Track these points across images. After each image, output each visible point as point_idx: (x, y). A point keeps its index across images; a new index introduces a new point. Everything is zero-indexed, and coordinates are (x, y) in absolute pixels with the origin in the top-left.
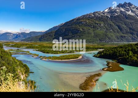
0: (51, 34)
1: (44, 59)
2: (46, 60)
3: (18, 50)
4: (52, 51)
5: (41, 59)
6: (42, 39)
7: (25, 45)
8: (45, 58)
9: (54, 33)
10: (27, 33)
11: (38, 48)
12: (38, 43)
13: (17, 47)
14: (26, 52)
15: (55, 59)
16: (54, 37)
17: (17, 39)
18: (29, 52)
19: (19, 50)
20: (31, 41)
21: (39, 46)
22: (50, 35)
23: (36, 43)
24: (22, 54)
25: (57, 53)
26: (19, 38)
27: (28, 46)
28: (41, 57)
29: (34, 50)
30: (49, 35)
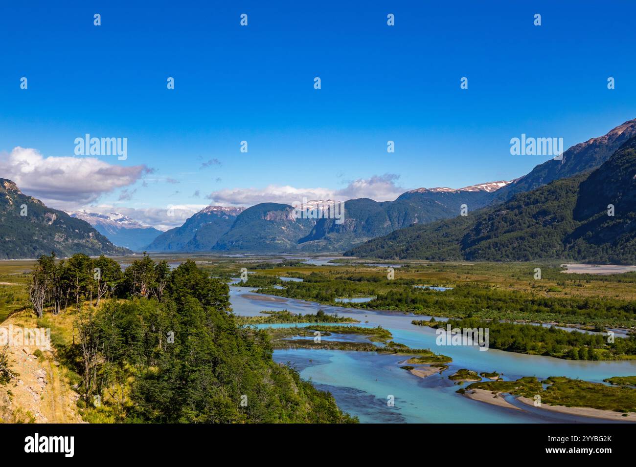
0: (551, 205)
1: (485, 395)
2: (500, 401)
3: (320, 316)
4: (550, 338)
5: (461, 392)
6: (484, 243)
7: (364, 286)
8: (494, 387)
9: (574, 199)
10: (381, 204)
11: (452, 307)
12: (452, 275)
13: (319, 298)
14: (365, 332)
15: (566, 400)
16: (570, 225)
17: (322, 243)
18: (383, 334)
19: (326, 319)
20: (405, 254)
21: (455, 292)
22: (544, 213)
23: (442, 269)
24: (343, 346)
25: (592, 357)
26: (332, 235)
27: (383, 292)
28: (463, 373)
29: (421, 324)
30: (534, 209)
